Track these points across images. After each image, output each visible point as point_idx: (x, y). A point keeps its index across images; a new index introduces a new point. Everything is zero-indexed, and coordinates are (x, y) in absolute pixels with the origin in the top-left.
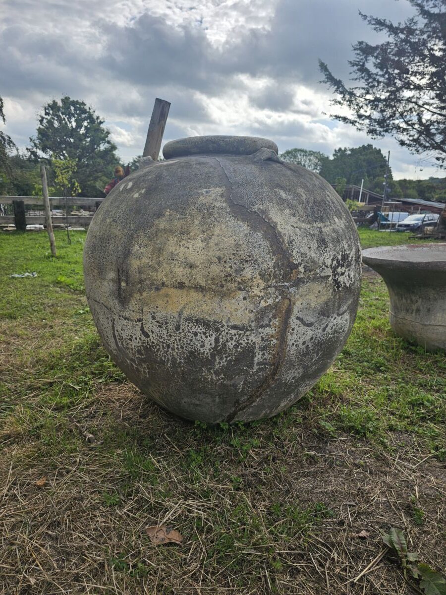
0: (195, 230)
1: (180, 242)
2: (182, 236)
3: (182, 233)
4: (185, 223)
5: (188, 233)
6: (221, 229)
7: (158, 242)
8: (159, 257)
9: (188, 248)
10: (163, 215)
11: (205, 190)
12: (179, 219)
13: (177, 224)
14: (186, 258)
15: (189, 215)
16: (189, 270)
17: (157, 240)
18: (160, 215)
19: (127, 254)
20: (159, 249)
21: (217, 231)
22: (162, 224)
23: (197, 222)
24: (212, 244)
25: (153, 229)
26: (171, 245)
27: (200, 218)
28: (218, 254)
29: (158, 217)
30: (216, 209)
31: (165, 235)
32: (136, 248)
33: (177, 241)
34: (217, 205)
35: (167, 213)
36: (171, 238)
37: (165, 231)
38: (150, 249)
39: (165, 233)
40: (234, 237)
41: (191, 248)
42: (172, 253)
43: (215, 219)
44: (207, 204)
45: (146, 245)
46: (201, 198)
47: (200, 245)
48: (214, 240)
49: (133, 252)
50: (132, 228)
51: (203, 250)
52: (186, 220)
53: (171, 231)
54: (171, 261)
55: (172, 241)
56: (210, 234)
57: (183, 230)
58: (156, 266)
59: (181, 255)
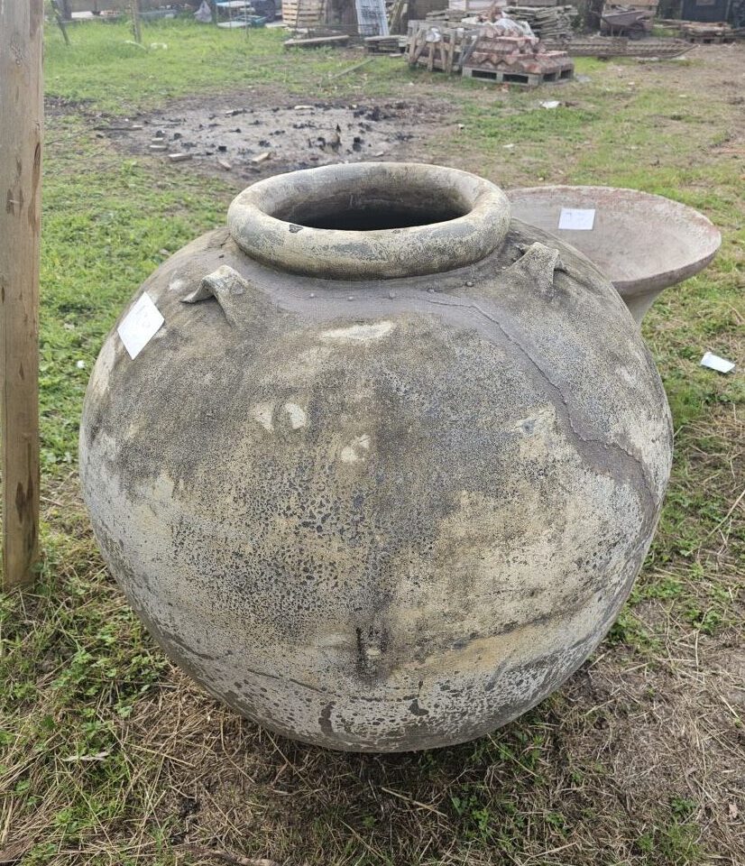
0: (534, 523)
1: (507, 555)
2: (510, 542)
3: (508, 537)
4: (509, 514)
5: (521, 533)
6: (577, 506)
7: (459, 565)
8: (466, 594)
9: (525, 563)
10: (456, 507)
11: (520, 423)
12: (495, 509)
13: (494, 521)
14: (522, 583)
15: (513, 495)
16: (527, 601)
17: (455, 562)
18: (448, 508)
19: (383, 600)
20: (465, 579)
21: (571, 512)
22: (459, 526)
23: (533, 506)
24: (566, 541)
25: (441, 542)
26: (491, 565)
27: (536, 496)
28: (577, 554)
29: (446, 513)
30: (558, 466)
31: (474, 549)
32: (406, 585)
33: (501, 556)
34: (558, 457)
35: (465, 501)
36: (487, 553)
37: (471, 540)
38: (443, 584)
39: (473, 545)
40: (598, 512)
41: (531, 563)
42: (494, 581)
43: (564, 488)
44: (540, 460)
45: (431, 577)
46: (524, 448)
47: (546, 549)
48: (570, 529)
49: (399, 595)
50: (381, 545)
51: (553, 558)
52: (509, 506)
53: (483, 539)
54: (493, 596)
55: (491, 557)
56: (561, 523)
57: (509, 529)
58: (461, 611)
59: (513, 580)
